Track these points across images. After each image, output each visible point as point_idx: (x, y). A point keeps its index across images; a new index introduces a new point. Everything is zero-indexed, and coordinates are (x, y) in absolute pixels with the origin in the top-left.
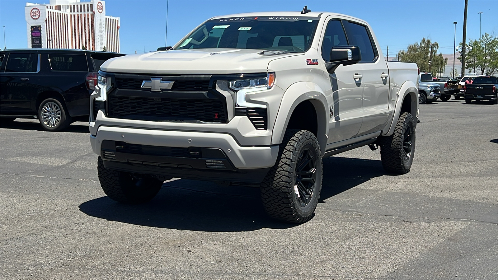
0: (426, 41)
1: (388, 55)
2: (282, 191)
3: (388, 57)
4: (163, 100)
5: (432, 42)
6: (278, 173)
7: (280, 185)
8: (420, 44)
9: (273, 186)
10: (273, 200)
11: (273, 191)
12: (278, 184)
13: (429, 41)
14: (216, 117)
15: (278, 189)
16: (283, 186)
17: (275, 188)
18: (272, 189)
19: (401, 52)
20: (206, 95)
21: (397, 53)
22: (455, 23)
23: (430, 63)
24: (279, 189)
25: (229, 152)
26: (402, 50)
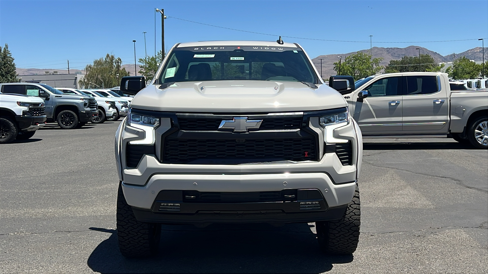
0: (110, 57)
1: (69, 69)
2: (355, 225)
3: (69, 70)
4: (247, 140)
5: (116, 58)
6: (349, 207)
7: (352, 219)
8: (105, 59)
9: (345, 221)
10: (343, 235)
11: (345, 226)
12: (351, 218)
13: (113, 57)
14: (306, 156)
15: (350, 224)
16: (356, 220)
17: (347, 222)
18: (344, 223)
19: (88, 66)
20: (299, 133)
21: (85, 67)
22: (134, 41)
23: (118, 77)
24: (352, 223)
25: (326, 191)
26: (89, 64)
